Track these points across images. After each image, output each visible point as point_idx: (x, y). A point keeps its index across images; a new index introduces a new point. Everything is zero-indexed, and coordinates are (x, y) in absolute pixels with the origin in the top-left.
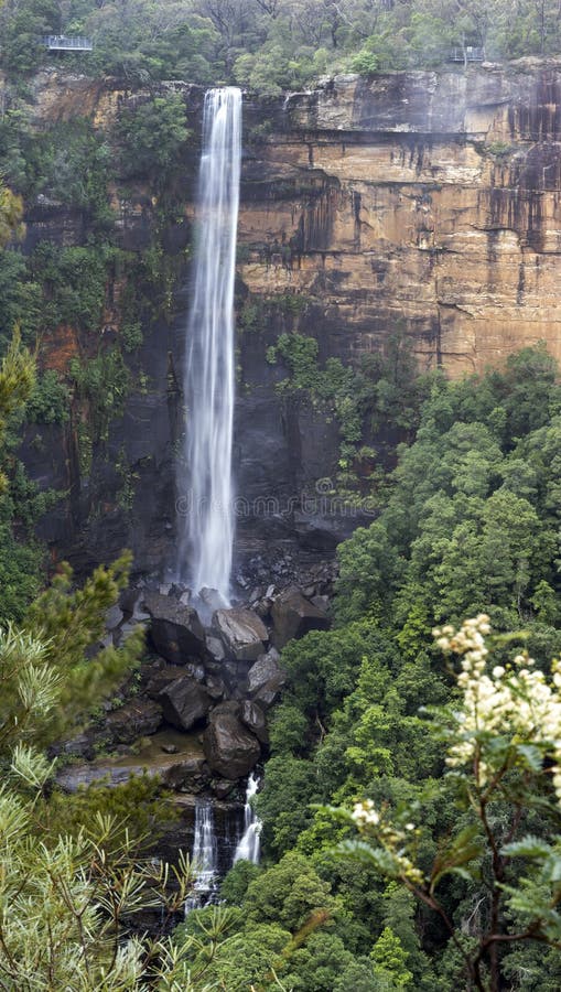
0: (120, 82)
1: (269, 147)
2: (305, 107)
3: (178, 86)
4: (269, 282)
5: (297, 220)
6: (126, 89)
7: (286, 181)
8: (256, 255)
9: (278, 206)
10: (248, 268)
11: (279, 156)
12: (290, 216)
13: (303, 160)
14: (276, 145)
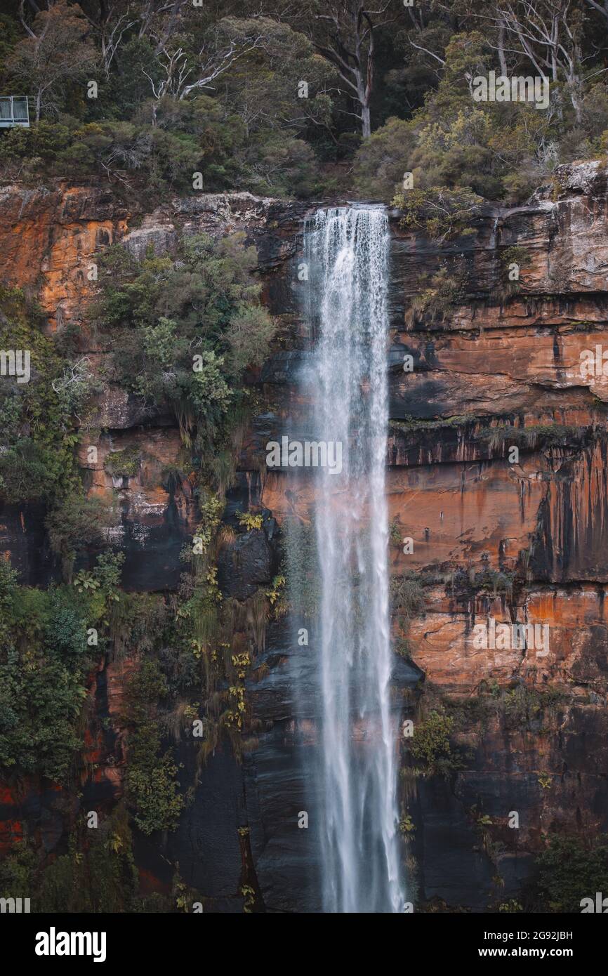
0: (104, 200)
1: (458, 339)
2: (540, 241)
3: (236, 206)
4: (473, 659)
5: (532, 511)
6: (117, 218)
7: (503, 416)
8: (438, 595)
9: (486, 474)
10: (420, 626)
11: (482, 360)
12: (515, 498)
13: (541, 367)
14: (474, 333)
